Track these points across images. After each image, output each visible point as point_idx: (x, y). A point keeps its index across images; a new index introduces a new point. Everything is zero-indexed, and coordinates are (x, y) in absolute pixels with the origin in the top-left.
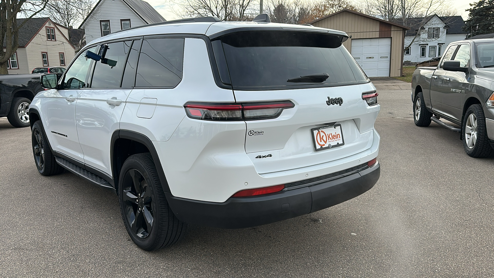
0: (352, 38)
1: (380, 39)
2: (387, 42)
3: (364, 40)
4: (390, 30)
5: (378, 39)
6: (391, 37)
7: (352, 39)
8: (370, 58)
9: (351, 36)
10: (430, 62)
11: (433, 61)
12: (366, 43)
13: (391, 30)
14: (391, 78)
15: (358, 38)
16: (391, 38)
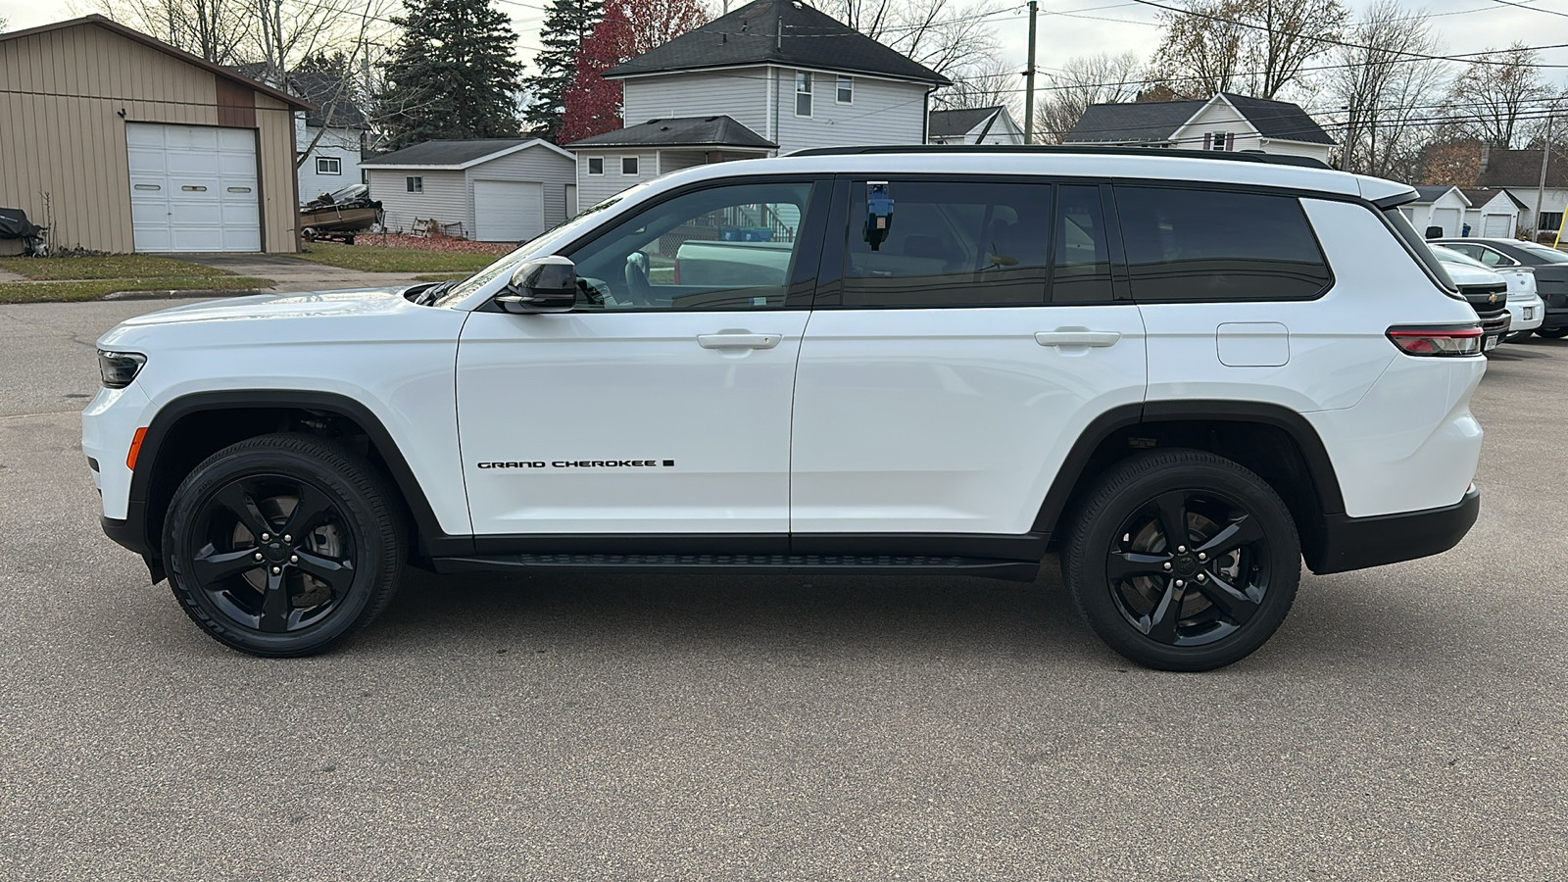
0: (126, 118)
1: (220, 131)
2: (243, 141)
3: (167, 128)
4: (251, 106)
5: (215, 129)
6: (257, 126)
7: (127, 122)
8: (194, 188)
9: (123, 110)
10: (340, 209)
11: (348, 209)
12: (175, 139)
13: (254, 104)
14: (269, 256)
15: (147, 120)
16: (257, 130)
